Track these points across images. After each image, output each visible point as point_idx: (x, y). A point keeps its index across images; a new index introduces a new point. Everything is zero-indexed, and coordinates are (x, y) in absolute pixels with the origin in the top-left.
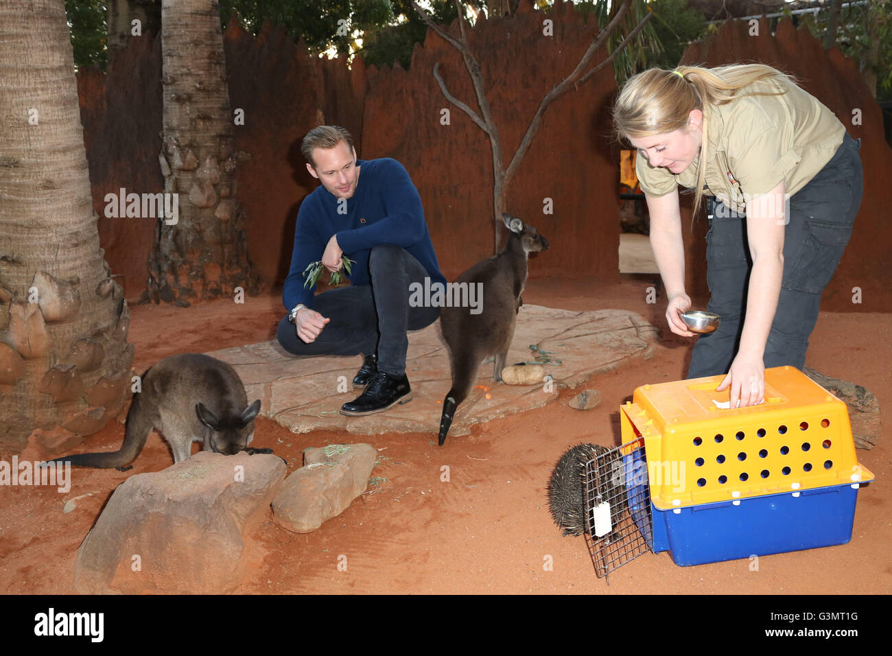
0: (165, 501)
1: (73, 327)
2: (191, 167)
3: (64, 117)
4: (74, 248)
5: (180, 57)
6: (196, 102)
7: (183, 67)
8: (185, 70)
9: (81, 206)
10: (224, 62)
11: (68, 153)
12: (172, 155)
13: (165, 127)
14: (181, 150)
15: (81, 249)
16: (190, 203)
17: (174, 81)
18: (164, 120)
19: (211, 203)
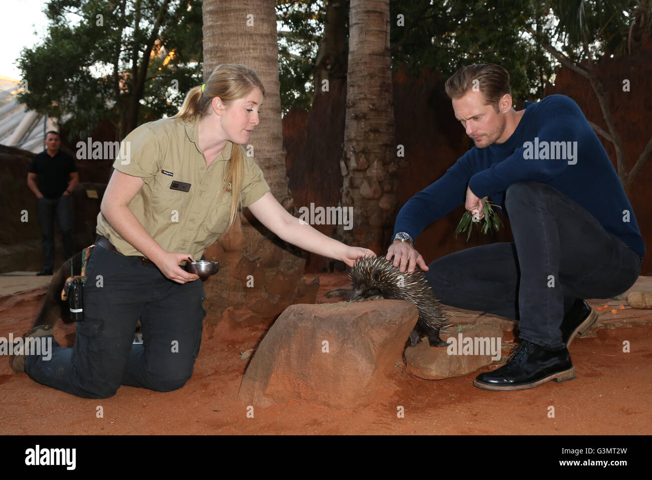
0: (312, 318)
2: (363, 168)
3: (267, 71)
5: (359, 86)
6: (369, 119)
7: (361, 93)
8: (362, 96)
9: (274, 139)
10: (392, 91)
11: (268, 97)
12: (349, 159)
13: (346, 139)
14: (356, 155)
15: (271, 171)
16: (361, 195)
17: (354, 104)
18: (346, 134)
19: (377, 196)
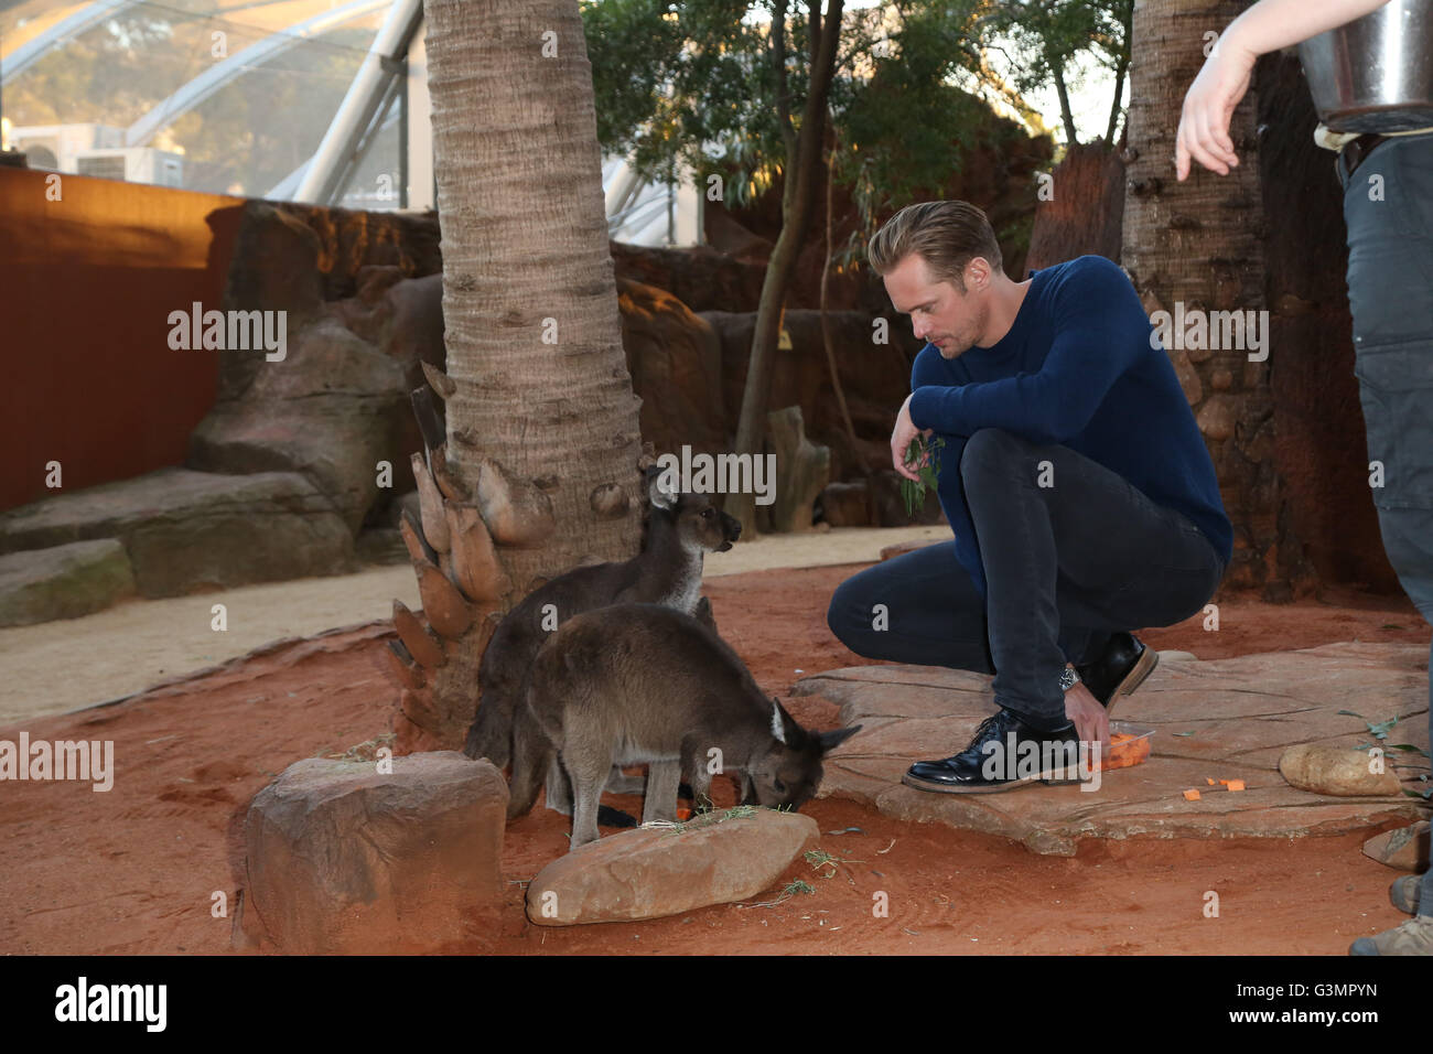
1: (542, 557)
3: (547, 208)
4: (553, 427)
5: (1149, 107)
6: (1170, 195)
7: (1152, 125)
13: (1124, 246)
15: (567, 429)
17: (1135, 156)
18: (1124, 235)
